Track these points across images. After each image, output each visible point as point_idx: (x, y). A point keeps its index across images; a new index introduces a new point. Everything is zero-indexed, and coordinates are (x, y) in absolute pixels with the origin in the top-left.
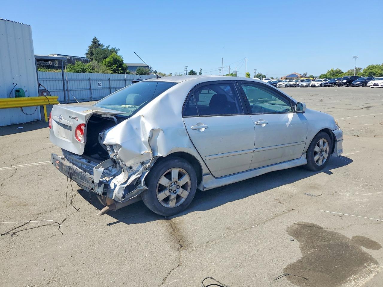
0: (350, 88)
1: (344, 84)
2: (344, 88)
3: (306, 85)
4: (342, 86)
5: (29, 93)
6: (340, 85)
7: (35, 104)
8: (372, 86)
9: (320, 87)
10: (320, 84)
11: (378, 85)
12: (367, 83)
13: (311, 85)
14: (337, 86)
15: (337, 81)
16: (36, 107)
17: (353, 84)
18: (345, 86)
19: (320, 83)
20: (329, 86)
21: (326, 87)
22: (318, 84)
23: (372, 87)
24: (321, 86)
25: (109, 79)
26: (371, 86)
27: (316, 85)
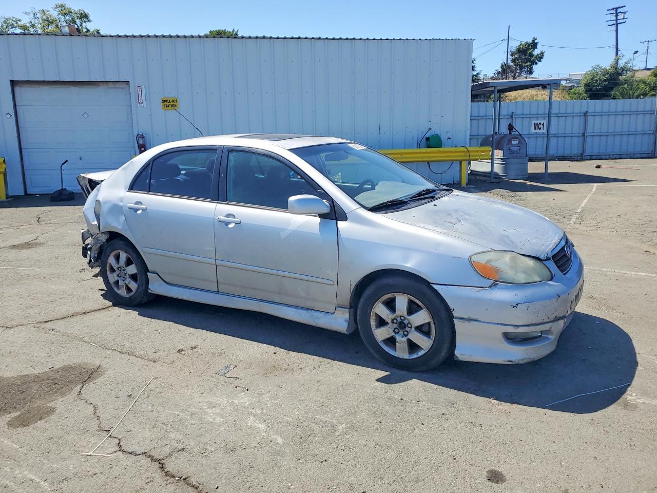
5: (453, 142)
7: (450, 159)
16: (450, 163)
25: (585, 114)
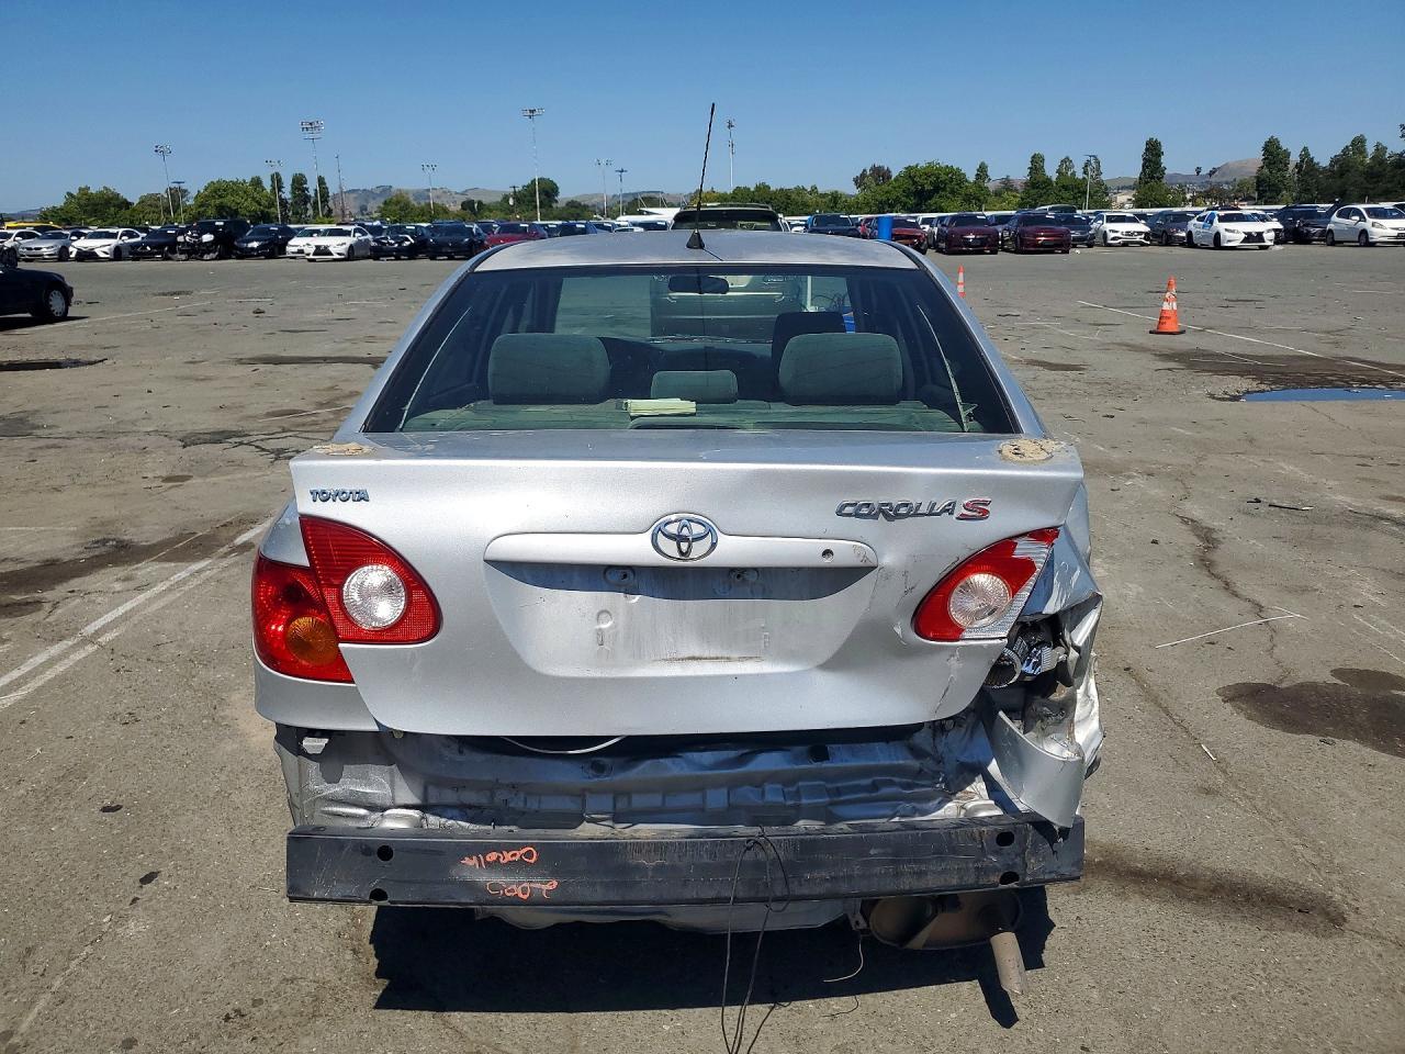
0: (232, 264)
1: (208, 248)
2: (209, 265)
3: (51, 251)
4: (202, 256)
6: (195, 251)
8: (311, 257)
9: (110, 260)
10: (113, 246)
11: (330, 254)
12: (286, 244)
13: (73, 251)
14: (183, 257)
15: (180, 239)
17: (242, 249)
18: (212, 255)
19: (113, 242)
20: (148, 256)
21: (138, 259)
22: (106, 249)
23: (310, 260)
24: (118, 254)
26: (308, 255)
27: (96, 250)
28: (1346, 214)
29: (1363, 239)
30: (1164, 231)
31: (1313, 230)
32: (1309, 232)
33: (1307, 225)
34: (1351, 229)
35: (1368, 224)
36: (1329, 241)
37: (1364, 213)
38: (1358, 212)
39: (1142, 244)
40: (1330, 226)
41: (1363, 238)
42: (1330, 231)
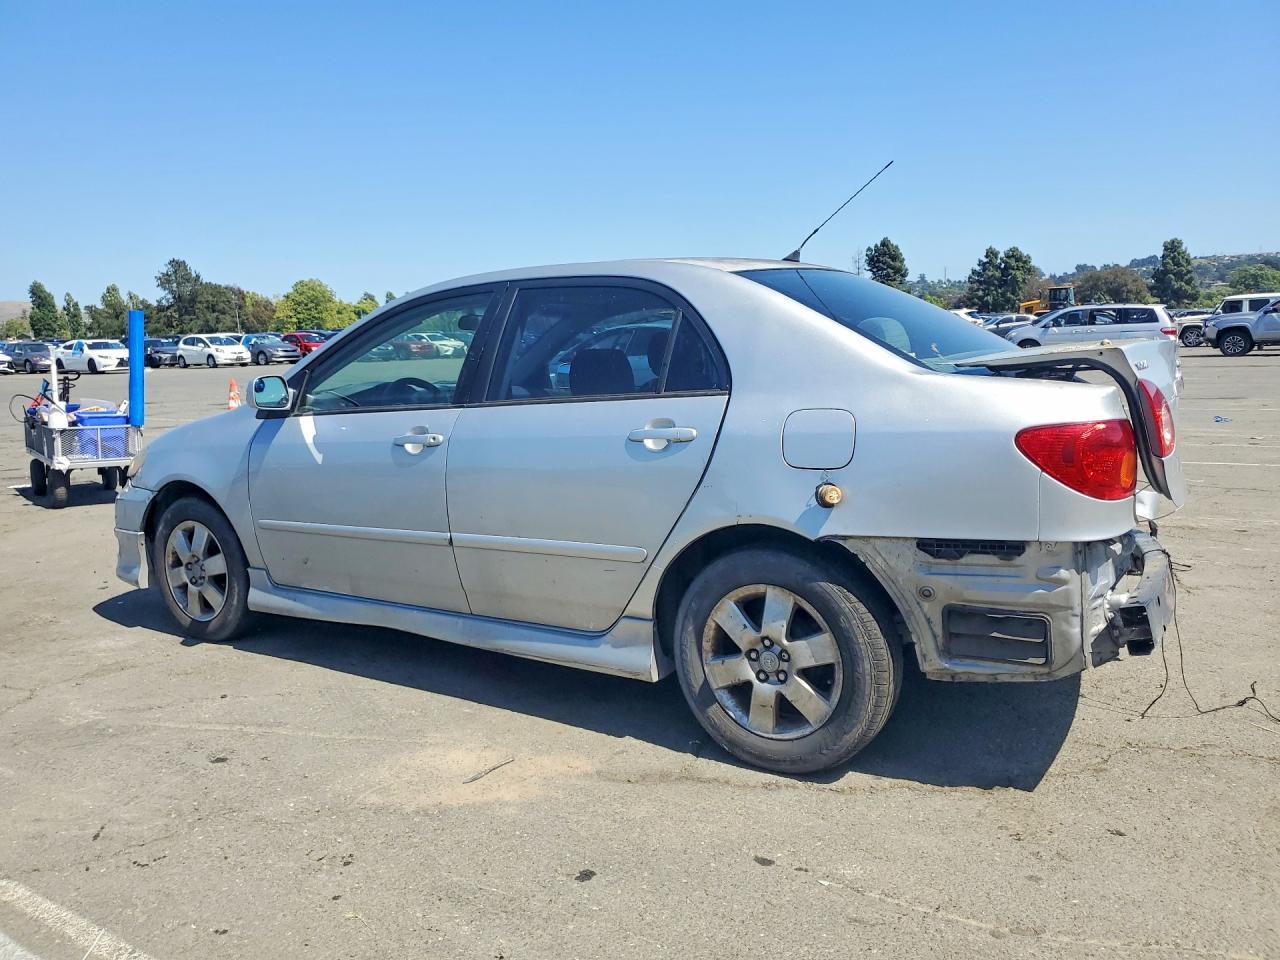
28: (192, 342)
29: (211, 362)
30: (27, 360)
31: (164, 356)
32: (160, 358)
33: (157, 352)
34: (200, 354)
35: (212, 349)
36: (182, 364)
37: (207, 341)
38: (201, 341)
39: (6, 373)
40: (178, 353)
41: (211, 360)
42: (181, 356)
